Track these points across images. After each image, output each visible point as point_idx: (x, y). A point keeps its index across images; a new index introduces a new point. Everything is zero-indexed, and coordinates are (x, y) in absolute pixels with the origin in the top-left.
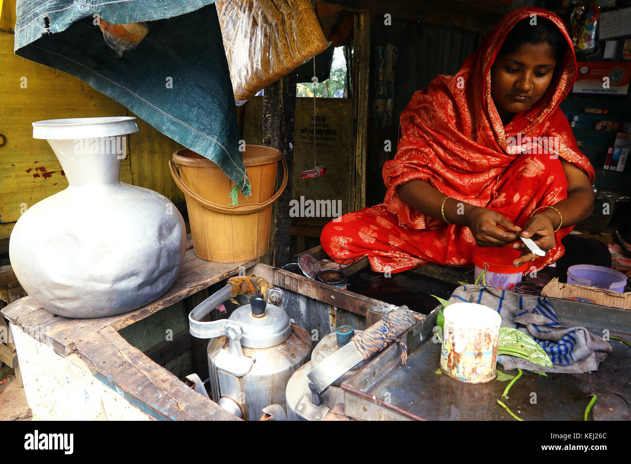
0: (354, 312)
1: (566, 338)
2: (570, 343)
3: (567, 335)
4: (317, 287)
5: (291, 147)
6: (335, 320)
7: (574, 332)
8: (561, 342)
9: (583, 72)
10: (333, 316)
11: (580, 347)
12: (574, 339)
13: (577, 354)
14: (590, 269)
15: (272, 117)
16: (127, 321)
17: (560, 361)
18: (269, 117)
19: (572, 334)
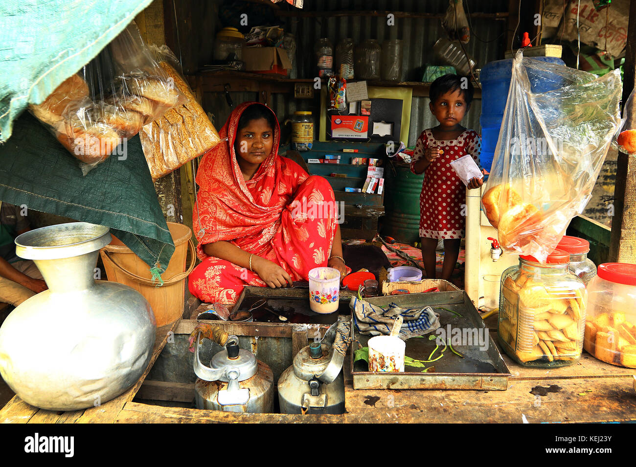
0: (276, 336)
1: (423, 314)
2: (426, 316)
3: (423, 312)
4: (242, 326)
5: (182, 219)
6: (256, 347)
7: (425, 310)
8: (421, 317)
9: (338, 123)
10: (255, 344)
11: (432, 317)
12: (427, 314)
13: (432, 321)
14: (399, 269)
15: (166, 197)
16: (132, 394)
17: (425, 328)
18: (162, 197)
19: (425, 312)
